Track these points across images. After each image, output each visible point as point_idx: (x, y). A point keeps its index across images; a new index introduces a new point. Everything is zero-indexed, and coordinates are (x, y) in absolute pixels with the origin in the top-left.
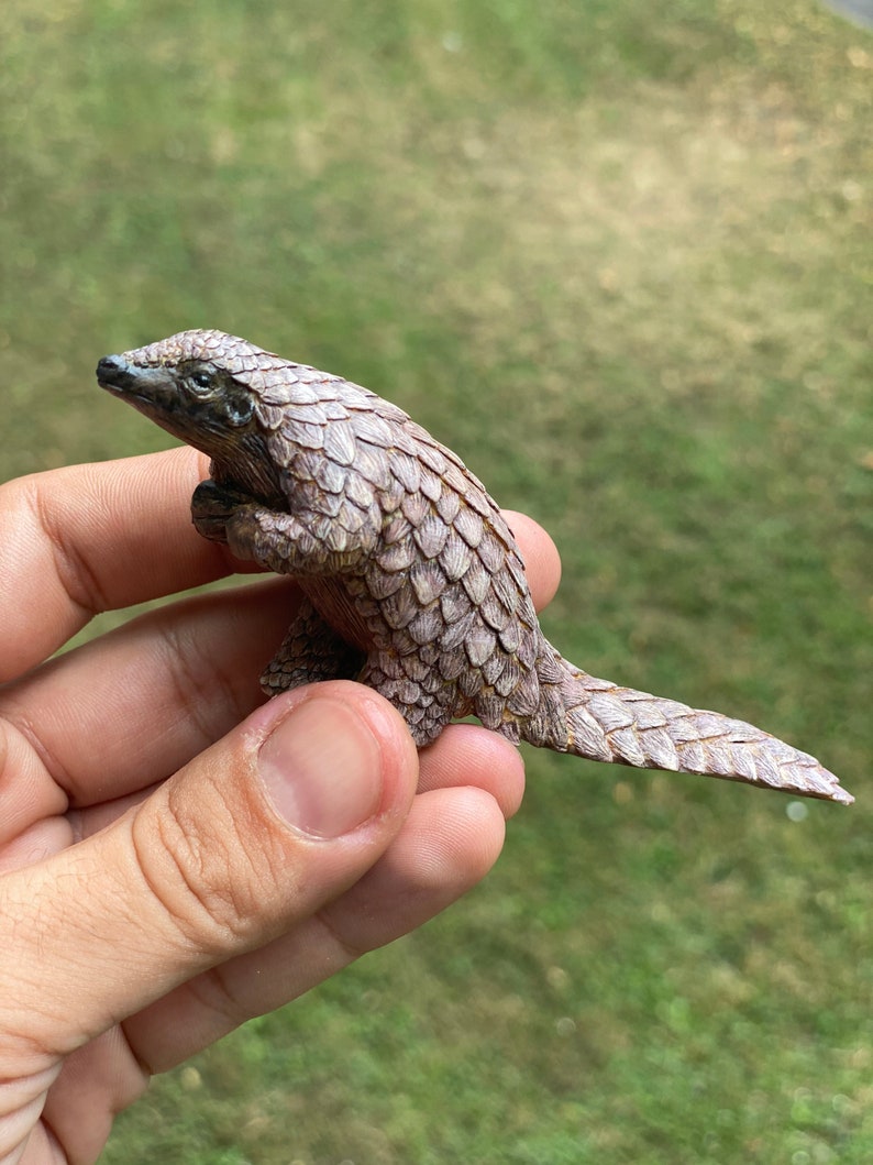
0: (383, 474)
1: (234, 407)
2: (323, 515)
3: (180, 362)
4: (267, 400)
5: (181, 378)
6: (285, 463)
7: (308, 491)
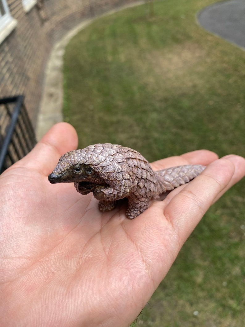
0: (127, 168)
1: (88, 171)
2: (121, 186)
3: (70, 168)
4: (95, 165)
5: (72, 171)
6: (106, 178)
7: (115, 182)
